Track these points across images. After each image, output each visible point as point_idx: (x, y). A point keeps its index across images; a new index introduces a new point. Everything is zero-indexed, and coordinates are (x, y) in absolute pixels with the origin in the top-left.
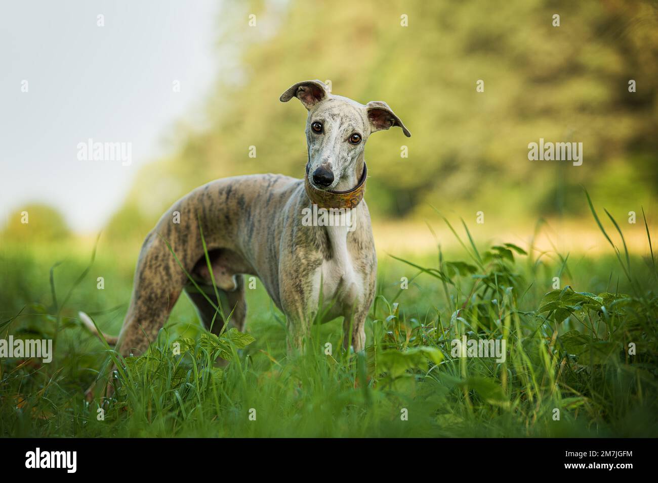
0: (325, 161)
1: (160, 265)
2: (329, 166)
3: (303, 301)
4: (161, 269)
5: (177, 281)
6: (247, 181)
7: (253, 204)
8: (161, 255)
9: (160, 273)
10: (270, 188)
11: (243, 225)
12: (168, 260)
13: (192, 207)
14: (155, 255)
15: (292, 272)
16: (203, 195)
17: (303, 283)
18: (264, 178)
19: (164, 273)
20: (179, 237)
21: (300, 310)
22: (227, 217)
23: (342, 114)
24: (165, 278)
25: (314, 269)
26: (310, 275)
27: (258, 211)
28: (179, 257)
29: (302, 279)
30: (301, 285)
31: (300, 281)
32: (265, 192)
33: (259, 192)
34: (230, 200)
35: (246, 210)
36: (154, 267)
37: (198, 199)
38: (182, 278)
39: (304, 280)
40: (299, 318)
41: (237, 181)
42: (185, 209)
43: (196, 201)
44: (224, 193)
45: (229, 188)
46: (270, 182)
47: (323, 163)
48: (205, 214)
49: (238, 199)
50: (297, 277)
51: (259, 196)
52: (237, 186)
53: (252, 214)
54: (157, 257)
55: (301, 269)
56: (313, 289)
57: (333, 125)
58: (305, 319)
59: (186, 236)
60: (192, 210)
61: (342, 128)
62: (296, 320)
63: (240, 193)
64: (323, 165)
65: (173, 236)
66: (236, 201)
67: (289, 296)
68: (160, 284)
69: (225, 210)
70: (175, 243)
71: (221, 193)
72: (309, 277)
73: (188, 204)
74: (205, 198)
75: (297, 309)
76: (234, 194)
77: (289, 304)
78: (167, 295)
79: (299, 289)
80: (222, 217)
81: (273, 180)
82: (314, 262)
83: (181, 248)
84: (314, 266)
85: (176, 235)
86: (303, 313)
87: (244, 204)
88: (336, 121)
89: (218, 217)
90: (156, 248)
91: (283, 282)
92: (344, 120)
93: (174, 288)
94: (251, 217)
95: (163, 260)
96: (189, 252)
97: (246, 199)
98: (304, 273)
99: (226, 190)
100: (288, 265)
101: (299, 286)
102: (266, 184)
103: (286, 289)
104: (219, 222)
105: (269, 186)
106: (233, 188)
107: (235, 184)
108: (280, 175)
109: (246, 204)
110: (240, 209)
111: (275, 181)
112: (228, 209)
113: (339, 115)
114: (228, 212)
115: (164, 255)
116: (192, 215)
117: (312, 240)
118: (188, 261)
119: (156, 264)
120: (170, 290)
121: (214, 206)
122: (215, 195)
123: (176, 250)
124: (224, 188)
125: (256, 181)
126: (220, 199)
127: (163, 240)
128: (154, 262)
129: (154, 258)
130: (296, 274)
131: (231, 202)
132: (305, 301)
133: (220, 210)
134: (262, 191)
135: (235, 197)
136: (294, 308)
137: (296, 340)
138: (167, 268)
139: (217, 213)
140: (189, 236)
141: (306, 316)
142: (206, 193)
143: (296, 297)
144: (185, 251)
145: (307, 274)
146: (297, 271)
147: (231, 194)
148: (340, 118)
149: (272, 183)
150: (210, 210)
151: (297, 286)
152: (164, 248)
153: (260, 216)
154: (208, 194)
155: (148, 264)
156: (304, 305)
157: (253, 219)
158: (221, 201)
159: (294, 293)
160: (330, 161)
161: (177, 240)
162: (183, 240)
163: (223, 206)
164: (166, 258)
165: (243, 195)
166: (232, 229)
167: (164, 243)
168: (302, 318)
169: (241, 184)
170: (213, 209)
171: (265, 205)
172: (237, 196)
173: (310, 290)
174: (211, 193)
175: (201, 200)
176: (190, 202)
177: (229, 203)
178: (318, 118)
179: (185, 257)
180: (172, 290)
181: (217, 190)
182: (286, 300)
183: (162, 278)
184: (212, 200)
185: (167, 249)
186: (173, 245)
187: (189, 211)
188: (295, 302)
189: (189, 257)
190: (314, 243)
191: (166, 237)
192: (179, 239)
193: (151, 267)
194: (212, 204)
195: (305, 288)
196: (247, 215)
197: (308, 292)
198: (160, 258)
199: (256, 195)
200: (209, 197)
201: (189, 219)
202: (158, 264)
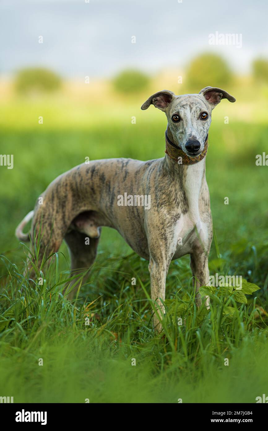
0: (190, 135)
1: (46, 222)
2: (194, 137)
3: (166, 246)
4: (47, 225)
5: (58, 234)
6: (105, 163)
7: (112, 180)
8: (47, 214)
9: (46, 228)
10: (124, 168)
11: (104, 195)
12: (51, 219)
13: (68, 182)
14: (43, 214)
15: (159, 224)
16: (76, 173)
17: (167, 232)
18: (118, 161)
19: (48, 228)
20: (59, 202)
21: (163, 252)
22: (92, 189)
23: (189, 103)
24: (49, 232)
25: (176, 221)
26: (173, 226)
27: (116, 185)
28: (59, 217)
29: (167, 229)
30: (165, 234)
31: (165, 231)
32: (120, 171)
33: (116, 172)
34: (94, 177)
35: (107, 185)
36: (42, 223)
37: (73, 176)
38: (62, 232)
39: (168, 230)
40: (162, 258)
41: (99, 163)
42: (64, 183)
43: (71, 178)
44: (90, 172)
45: (93, 169)
46: (123, 164)
47: (189, 137)
48: (77, 187)
49: (99, 176)
50: (163, 228)
51: (116, 174)
52: (99, 166)
53: (112, 186)
54: (44, 216)
55: (166, 222)
56: (174, 236)
57: (186, 112)
58: (166, 259)
59: (64, 202)
60: (69, 184)
61: (192, 111)
62: (160, 259)
63: (101, 172)
64: (189, 138)
65: (56, 201)
66: (99, 177)
67: (156, 242)
68: (46, 236)
69: (91, 184)
70: (57, 206)
71: (87, 172)
72: (172, 227)
73: (66, 180)
74: (77, 175)
75: (161, 252)
76: (97, 172)
77: (155, 248)
78: (51, 244)
79: (164, 237)
80: (89, 189)
81: (125, 162)
82: (175, 216)
83: (60, 210)
84: (176, 219)
85: (58, 201)
86: (166, 254)
87: (105, 179)
88: (187, 109)
89: (86, 189)
90: (44, 209)
91: (152, 232)
92: (192, 106)
93: (56, 239)
94: (111, 190)
95: (48, 219)
96: (67, 214)
97: (107, 177)
98: (169, 225)
99: (91, 169)
100: (155, 220)
101: (164, 234)
102: (121, 165)
103: (153, 237)
104: (87, 192)
105: (123, 167)
106: (96, 168)
107: (97, 165)
108: (129, 159)
109: (106, 180)
110: (101, 183)
111: (127, 163)
112: (93, 183)
113: (187, 104)
114: (93, 186)
115: (49, 215)
116: (68, 188)
117: (174, 199)
118: (66, 220)
119: (43, 221)
120: (53, 241)
121: (83, 181)
122: (84, 173)
123: (57, 212)
124: (90, 168)
125: (112, 163)
126: (87, 176)
127: (49, 204)
128: (42, 219)
129: (42, 216)
130: (162, 226)
131: (95, 178)
132: (168, 245)
133: (87, 184)
134: (118, 170)
135: (97, 175)
136: (159, 251)
137: (159, 274)
138: (51, 225)
139: (85, 186)
140: (67, 203)
141: (167, 256)
142: (77, 172)
143: (161, 243)
144: (64, 213)
145: (171, 225)
146: (163, 224)
147: (95, 172)
148: (188, 106)
149: (125, 164)
150: (80, 184)
151: (162, 235)
152: (49, 210)
153: (119, 188)
154: (79, 173)
155: (39, 220)
156: (166, 248)
157: (113, 190)
158: (88, 177)
159: (159, 240)
160: (194, 133)
161: (58, 204)
162: (62, 205)
163: (90, 181)
164: (50, 217)
165: (103, 173)
166: (96, 198)
167: (49, 206)
168: (164, 258)
169: (101, 165)
170: (83, 184)
171: (123, 180)
172: (99, 174)
173: (172, 237)
174: (81, 172)
175: (74, 177)
176: (68, 179)
177: (93, 179)
178: (174, 113)
179: (64, 217)
180: (55, 241)
181: (85, 170)
182: (153, 245)
183: (47, 232)
184: (82, 177)
185: (51, 210)
186: (55, 208)
187: (66, 185)
188: (160, 246)
189: (67, 217)
190: (176, 202)
191: (51, 202)
192: (60, 205)
193: (40, 222)
194: (82, 180)
195: (169, 236)
196: (108, 188)
197: (171, 238)
198: (46, 217)
199: (114, 173)
200: (80, 175)
201: (66, 190)
202: (45, 221)
